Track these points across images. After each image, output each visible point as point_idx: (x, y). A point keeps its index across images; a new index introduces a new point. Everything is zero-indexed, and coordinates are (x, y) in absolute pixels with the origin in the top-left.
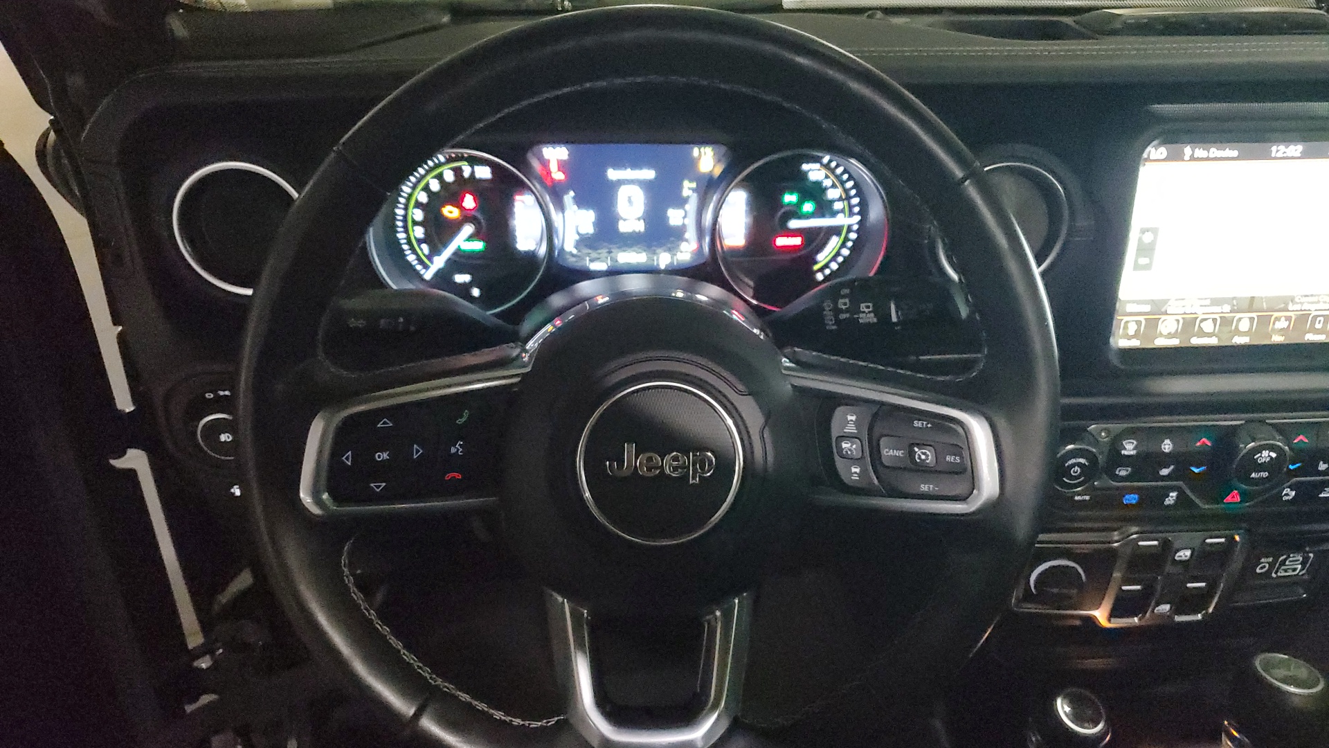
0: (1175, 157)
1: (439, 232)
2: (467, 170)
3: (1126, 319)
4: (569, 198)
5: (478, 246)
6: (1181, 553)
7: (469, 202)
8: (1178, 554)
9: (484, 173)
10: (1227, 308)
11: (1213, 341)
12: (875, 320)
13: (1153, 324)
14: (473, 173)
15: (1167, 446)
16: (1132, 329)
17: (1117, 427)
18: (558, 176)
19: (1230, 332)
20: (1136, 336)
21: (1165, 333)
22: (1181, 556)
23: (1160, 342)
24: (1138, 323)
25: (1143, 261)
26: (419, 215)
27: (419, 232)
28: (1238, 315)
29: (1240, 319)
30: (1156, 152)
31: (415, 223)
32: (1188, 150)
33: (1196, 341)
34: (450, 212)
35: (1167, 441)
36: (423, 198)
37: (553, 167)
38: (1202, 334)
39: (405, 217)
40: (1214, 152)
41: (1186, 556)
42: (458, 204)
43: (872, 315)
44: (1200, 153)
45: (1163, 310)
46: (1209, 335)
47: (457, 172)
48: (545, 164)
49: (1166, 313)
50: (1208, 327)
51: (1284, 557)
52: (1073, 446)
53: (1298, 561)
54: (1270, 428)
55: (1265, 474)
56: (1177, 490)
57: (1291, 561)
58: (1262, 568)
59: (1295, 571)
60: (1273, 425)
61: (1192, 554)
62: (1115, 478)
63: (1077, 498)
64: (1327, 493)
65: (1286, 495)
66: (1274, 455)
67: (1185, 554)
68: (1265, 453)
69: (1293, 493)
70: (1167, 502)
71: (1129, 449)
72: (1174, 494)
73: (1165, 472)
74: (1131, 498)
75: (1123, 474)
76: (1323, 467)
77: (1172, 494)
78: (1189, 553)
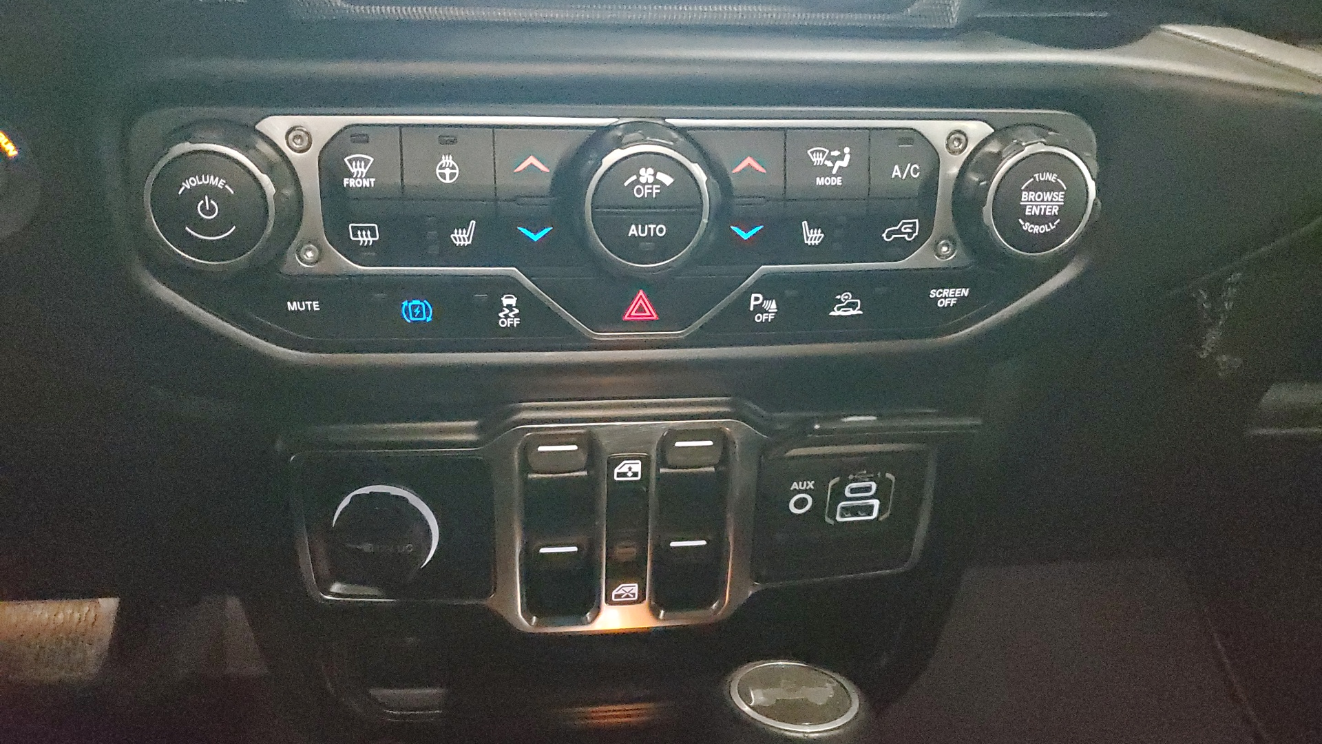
6: (623, 467)
8: (617, 470)
15: (447, 169)
22: (624, 475)
35: (447, 160)
41: (635, 474)
51: (837, 480)
52: (187, 147)
53: (868, 489)
54: (674, 135)
55: (659, 229)
56: (510, 286)
57: (853, 491)
58: (801, 504)
59: (870, 514)
60: (681, 130)
61: (645, 467)
62: (353, 251)
63: (292, 306)
64: (846, 308)
65: (760, 309)
66: (667, 180)
67: (631, 469)
68: (646, 175)
69: (772, 306)
70: (505, 323)
71: (359, 175)
72: (513, 301)
73: (462, 238)
74: (416, 310)
75: (365, 239)
76: (813, 237)
77: (505, 301)
78: (637, 467)
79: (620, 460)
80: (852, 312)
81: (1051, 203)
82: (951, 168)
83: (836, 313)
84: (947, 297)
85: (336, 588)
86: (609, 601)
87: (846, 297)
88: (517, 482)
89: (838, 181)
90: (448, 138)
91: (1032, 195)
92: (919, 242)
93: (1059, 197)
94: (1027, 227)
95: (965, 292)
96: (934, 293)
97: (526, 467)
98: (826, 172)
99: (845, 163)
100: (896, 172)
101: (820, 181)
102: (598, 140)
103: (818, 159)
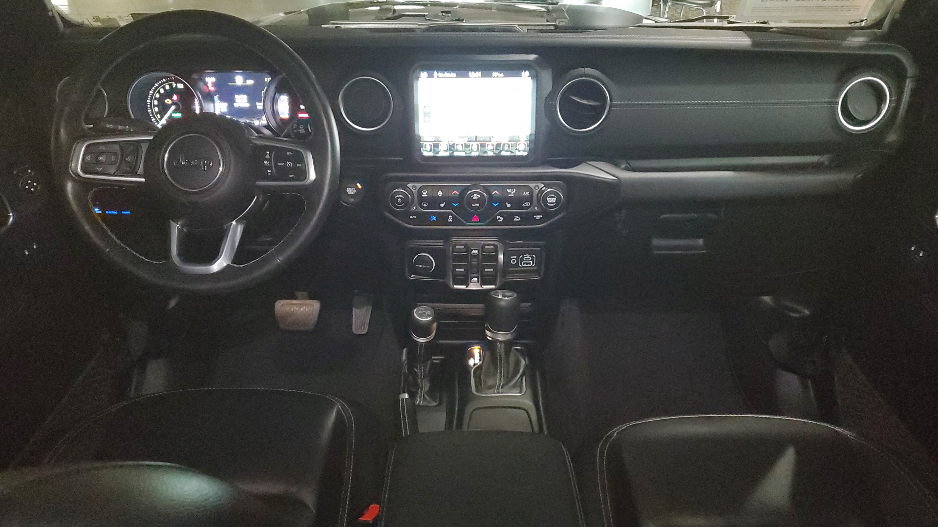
0: (430, 76)
1: (164, 109)
2: (174, 85)
3: (425, 143)
4: (216, 98)
5: (179, 115)
6: (473, 252)
7: (175, 97)
9: (180, 86)
10: (467, 140)
11: (463, 154)
12: (305, 132)
13: (436, 146)
14: (176, 86)
15: (440, 193)
16: (428, 148)
17: (419, 185)
18: (212, 89)
19: (470, 150)
20: (431, 150)
21: (442, 150)
23: (441, 154)
24: (431, 145)
25: (427, 118)
26: (156, 103)
27: (156, 109)
28: (471, 143)
29: (472, 145)
30: (424, 75)
31: (155, 106)
32: (435, 73)
33: (456, 154)
34: (168, 101)
35: (440, 192)
36: (158, 96)
37: (210, 85)
38: (457, 151)
39: (151, 103)
40: (446, 74)
42: (171, 98)
43: (303, 130)
44: (441, 74)
45: (440, 140)
46: (461, 151)
47: (171, 85)
48: (206, 84)
49: (441, 141)
50: (460, 148)
51: (521, 256)
52: (397, 190)
53: (529, 259)
54: (481, 187)
55: (478, 205)
56: (451, 214)
57: (526, 259)
58: (514, 261)
59: (530, 264)
60: (483, 186)
61: (479, 252)
62: (422, 207)
63: (411, 217)
64: (517, 219)
65: (499, 219)
66: (479, 196)
67: (475, 252)
68: (475, 195)
69: (502, 218)
70: (449, 221)
71: (425, 194)
72: (451, 217)
73: (442, 205)
74: (433, 218)
75: (425, 205)
76: (509, 205)
77: (450, 217)
78: (477, 251)
79: (472, 250)
80: (518, 220)
81: (554, 200)
82: (536, 192)
83: (515, 220)
84: (538, 217)
85: (413, 276)
86: (471, 282)
87: (517, 217)
88: (451, 255)
89: (513, 195)
90: (441, 188)
91: (549, 199)
92: (530, 207)
93: (555, 199)
94: (549, 204)
95: (541, 216)
96: (535, 216)
97: (453, 251)
98: (510, 193)
99: (514, 192)
100: (524, 193)
101: (509, 195)
102: (467, 188)
103: (509, 191)
